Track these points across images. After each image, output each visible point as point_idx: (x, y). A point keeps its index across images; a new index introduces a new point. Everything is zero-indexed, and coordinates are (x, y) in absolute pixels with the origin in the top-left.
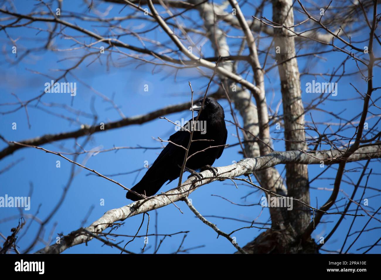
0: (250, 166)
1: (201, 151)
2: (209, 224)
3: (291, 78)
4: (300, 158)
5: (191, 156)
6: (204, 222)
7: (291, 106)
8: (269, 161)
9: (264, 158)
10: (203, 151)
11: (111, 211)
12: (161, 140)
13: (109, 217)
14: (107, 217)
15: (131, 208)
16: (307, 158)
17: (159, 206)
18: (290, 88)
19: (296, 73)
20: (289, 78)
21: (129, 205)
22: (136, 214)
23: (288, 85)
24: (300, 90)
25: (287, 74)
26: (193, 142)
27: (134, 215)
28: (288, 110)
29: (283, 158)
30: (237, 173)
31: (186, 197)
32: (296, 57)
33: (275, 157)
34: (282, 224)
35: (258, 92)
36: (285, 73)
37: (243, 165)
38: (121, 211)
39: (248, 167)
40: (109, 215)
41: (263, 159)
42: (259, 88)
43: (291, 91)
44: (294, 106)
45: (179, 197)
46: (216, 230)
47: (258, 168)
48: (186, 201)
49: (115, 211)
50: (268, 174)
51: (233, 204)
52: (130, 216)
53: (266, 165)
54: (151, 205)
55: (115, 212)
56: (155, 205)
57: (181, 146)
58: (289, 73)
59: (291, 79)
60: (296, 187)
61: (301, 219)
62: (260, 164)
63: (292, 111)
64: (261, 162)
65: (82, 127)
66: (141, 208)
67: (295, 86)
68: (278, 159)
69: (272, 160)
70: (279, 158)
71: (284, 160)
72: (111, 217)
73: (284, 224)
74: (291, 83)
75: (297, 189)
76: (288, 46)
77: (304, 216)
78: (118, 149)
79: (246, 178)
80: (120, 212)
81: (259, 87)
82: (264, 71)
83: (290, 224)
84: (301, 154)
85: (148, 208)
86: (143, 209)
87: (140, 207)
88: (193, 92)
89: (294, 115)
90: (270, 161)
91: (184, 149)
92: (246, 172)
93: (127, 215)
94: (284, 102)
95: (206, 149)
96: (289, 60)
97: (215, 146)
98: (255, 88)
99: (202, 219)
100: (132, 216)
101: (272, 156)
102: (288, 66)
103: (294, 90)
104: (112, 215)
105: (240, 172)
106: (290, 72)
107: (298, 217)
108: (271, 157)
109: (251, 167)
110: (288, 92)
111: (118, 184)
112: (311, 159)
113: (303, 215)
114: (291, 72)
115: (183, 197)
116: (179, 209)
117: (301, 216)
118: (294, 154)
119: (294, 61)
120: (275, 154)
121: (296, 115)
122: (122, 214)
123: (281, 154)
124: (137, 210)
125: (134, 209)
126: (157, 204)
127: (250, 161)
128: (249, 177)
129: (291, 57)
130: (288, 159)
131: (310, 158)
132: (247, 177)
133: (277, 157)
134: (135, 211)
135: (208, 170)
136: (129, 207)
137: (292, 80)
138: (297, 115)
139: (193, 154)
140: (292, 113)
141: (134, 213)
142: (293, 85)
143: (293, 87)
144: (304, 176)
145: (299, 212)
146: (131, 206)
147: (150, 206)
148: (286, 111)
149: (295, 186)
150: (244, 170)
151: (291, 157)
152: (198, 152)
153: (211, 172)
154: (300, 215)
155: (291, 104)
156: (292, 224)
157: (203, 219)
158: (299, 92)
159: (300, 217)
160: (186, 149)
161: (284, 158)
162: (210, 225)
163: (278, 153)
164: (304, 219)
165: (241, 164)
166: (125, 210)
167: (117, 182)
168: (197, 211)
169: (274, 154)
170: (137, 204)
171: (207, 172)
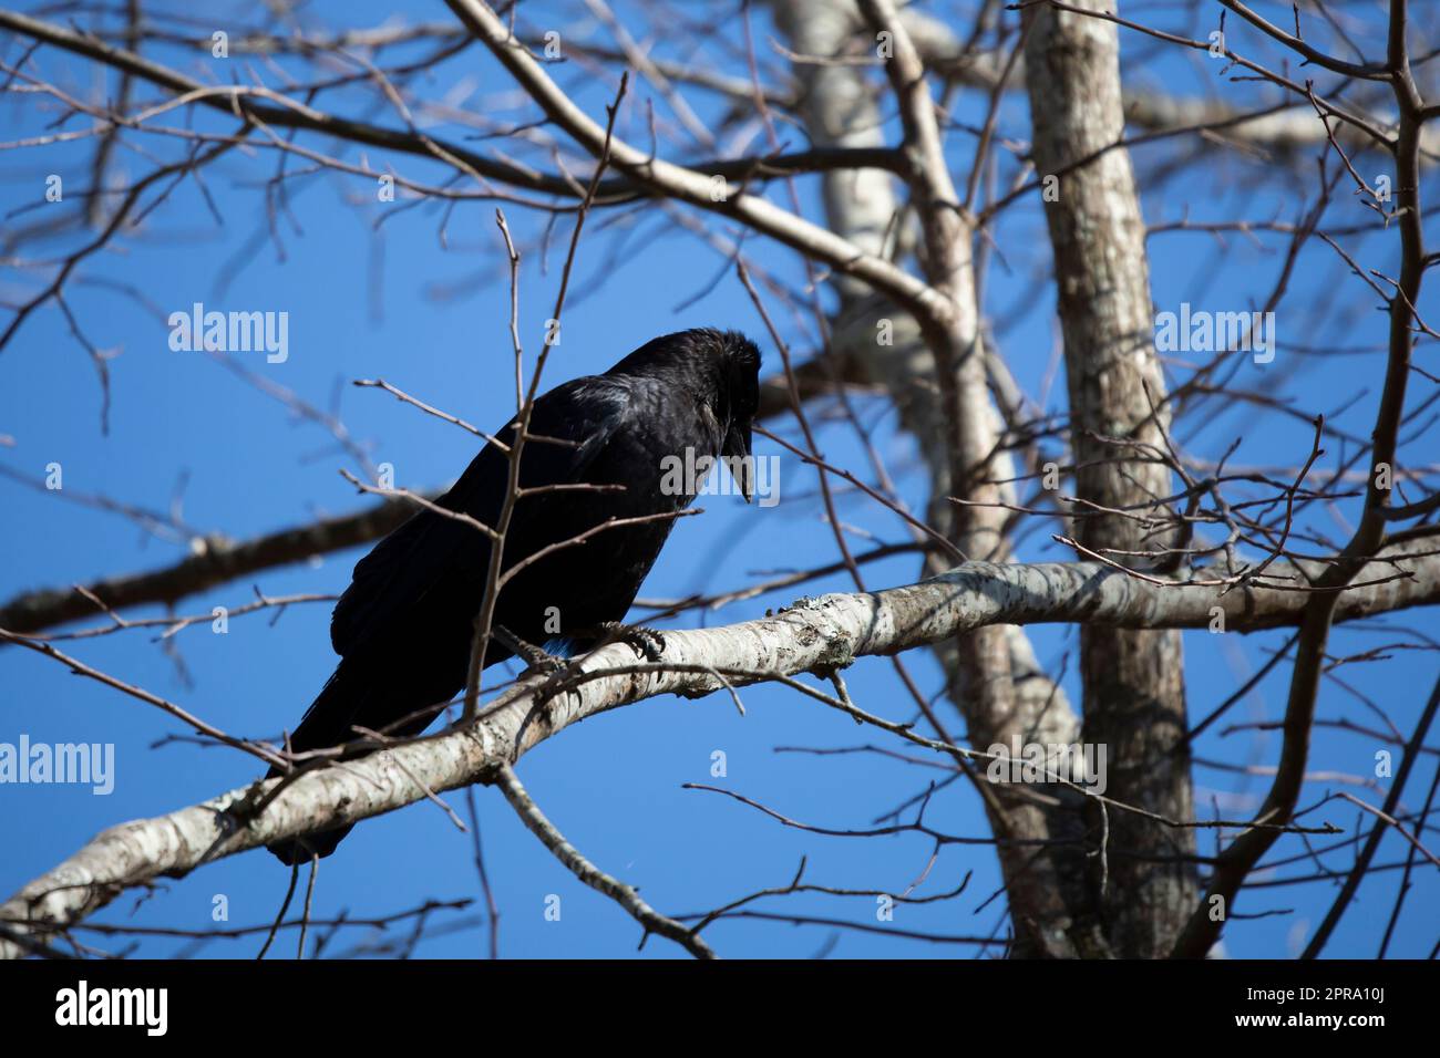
0: (840, 628)
1: (568, 542)
2: (605, 887)
3: (1101, 244)
4: (1098, 594)
5: (520, 566)
6: (586, 877)
7: (1105, 380)
8: (940, 607)
9: (913, 593)
10: (577, 540)
11: (121, 830)
12: (356, 483)
13: (105, 857)
14: (97, 857)
15: (220, 817)
16: (1133, 598)
17: (363, 807)
18: (1099, 293)
19: (1127, 223)
20: (1092, 247)
21: (210, 804)
22: (249, 847)
23: (1087, 281)
24: (1146, 300)
25: (1085, 230)
26: (524, 497)
27: (240, 849)
28: (1090, 395)
29: (1008, 596)
30: (774, 657)
31: (501, 765)
32: (1119, 144)
33: (971, 588)
34: (1059, 934)
35: (941, 312)
36: (1073, 225)
37: (801, 624)
38: (170, 830)
39: (829, 631)
40: (107, 850)
41: (906, 596)
42: (949, 297)
43: (1104, 309)
44: (1117, 376)
45: (470, 767)
46: (635, 912)
47: (881, 639)
48: (503, 783)
49: (141, 828)
50: (992, 700)
51: (790, 824)
52: (216, 854)
53: (925, 626)
54: (325, 801)
55: (139, 836)
56: (346, 801)
57: (465, 517)
58: (1091, 224)
59: (1102, 253)
60: (1126, 757)
61: (1151, 907)
62: (890, 619)
63: (1107, 399)
64: (899, 612)
65: (199, 547)
66: (273, 817)
67: (1121, 283)
68: (982, 597)
69: (953, 603)
70: (991, 594)
71: (1017, 602)
72: (115, 859)
73: (1067, 932)
74: (1102, 271)
75: (1130, 764)
76: (1086, 99)
77: (1164, 894)
78: (283, 605)
79: (824, 687)
80: (162, 834)
81: (946, 289)
82: (972, 216)
83: (1097, 929)
84: (1105, 577)
85: (312, 818)
86: (286, 822)
87: (265, 813)
88: (516, 259)
89: (1117, 419)
90: (946, 608)
91: (480, 532)
92: (822, 655)
93: (198, 850)
94: (1069, 356)
95: (590, 533)
96: (1093, 159)
97: (635, 520)
98: (929, 295)
99: (573, 865)
100: (228, 853)
101: (956, 583)
102: (1088, 193)
103: (1114, 303)
104: (122, 847)
105: (790, 653)
106: (1097, 218)
107: (1134, 898)
108: (945, 587)
109: (848, 634)
110: (1091, 313)
111: (166, 707)
112: (1156, 600)
113: (1157, 888)
114: (1103, 220)
115: (489, 766)
116: (447, 810)
117: (1151, 893)
118: (1065, 575)
119: (1117, 166)
120: (970, 576)
121: (1125, 417)
122: (174, 844)
123: (999, 576)
124: (249, 827)
125: (234, 821)
126: (353, 795)
127: (838, 604)
128: (836, 682)
129: (1101, 144)
130: (1038, 598)
131: (1148, 596)
132: (828, 680)
133: (978, 590)
134: (239, 827)
135: (622, 644)
136: (209, 809)
137: (1106, 260)
138: (1131, 417)
139: (530, 559)
140: (1108, 411)
141: (237, 838)
142: (1111, 278)
143: (1113, 289)
144: (1165, 703)
145: (1140, 870)
146: (223, 806)
147: (321, 807)
148: (1078, 404)
149: (1122, 752)
150: (807, 645)
151: (1050, 589)
152: (554, 546)
153: (636, 652)
154: (1143, 891)
155: (1104, 368)
156: (1106, 934)
157: (577, 864)
158: (1141, 313)
159: (1147, 899)
160: (494, 533)
161: (1015, 596)
162: (610, 891)
163: (983, 571)
164: (1164, 906)
165: (792, 617)
166: (190, 823)
167: (161, 701)
168: (554, 832)
169: (965, 575)
170: (252, 794)
171: (615, 651)
